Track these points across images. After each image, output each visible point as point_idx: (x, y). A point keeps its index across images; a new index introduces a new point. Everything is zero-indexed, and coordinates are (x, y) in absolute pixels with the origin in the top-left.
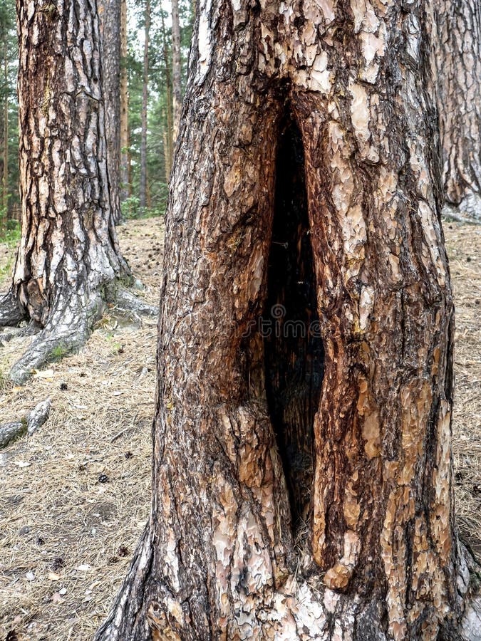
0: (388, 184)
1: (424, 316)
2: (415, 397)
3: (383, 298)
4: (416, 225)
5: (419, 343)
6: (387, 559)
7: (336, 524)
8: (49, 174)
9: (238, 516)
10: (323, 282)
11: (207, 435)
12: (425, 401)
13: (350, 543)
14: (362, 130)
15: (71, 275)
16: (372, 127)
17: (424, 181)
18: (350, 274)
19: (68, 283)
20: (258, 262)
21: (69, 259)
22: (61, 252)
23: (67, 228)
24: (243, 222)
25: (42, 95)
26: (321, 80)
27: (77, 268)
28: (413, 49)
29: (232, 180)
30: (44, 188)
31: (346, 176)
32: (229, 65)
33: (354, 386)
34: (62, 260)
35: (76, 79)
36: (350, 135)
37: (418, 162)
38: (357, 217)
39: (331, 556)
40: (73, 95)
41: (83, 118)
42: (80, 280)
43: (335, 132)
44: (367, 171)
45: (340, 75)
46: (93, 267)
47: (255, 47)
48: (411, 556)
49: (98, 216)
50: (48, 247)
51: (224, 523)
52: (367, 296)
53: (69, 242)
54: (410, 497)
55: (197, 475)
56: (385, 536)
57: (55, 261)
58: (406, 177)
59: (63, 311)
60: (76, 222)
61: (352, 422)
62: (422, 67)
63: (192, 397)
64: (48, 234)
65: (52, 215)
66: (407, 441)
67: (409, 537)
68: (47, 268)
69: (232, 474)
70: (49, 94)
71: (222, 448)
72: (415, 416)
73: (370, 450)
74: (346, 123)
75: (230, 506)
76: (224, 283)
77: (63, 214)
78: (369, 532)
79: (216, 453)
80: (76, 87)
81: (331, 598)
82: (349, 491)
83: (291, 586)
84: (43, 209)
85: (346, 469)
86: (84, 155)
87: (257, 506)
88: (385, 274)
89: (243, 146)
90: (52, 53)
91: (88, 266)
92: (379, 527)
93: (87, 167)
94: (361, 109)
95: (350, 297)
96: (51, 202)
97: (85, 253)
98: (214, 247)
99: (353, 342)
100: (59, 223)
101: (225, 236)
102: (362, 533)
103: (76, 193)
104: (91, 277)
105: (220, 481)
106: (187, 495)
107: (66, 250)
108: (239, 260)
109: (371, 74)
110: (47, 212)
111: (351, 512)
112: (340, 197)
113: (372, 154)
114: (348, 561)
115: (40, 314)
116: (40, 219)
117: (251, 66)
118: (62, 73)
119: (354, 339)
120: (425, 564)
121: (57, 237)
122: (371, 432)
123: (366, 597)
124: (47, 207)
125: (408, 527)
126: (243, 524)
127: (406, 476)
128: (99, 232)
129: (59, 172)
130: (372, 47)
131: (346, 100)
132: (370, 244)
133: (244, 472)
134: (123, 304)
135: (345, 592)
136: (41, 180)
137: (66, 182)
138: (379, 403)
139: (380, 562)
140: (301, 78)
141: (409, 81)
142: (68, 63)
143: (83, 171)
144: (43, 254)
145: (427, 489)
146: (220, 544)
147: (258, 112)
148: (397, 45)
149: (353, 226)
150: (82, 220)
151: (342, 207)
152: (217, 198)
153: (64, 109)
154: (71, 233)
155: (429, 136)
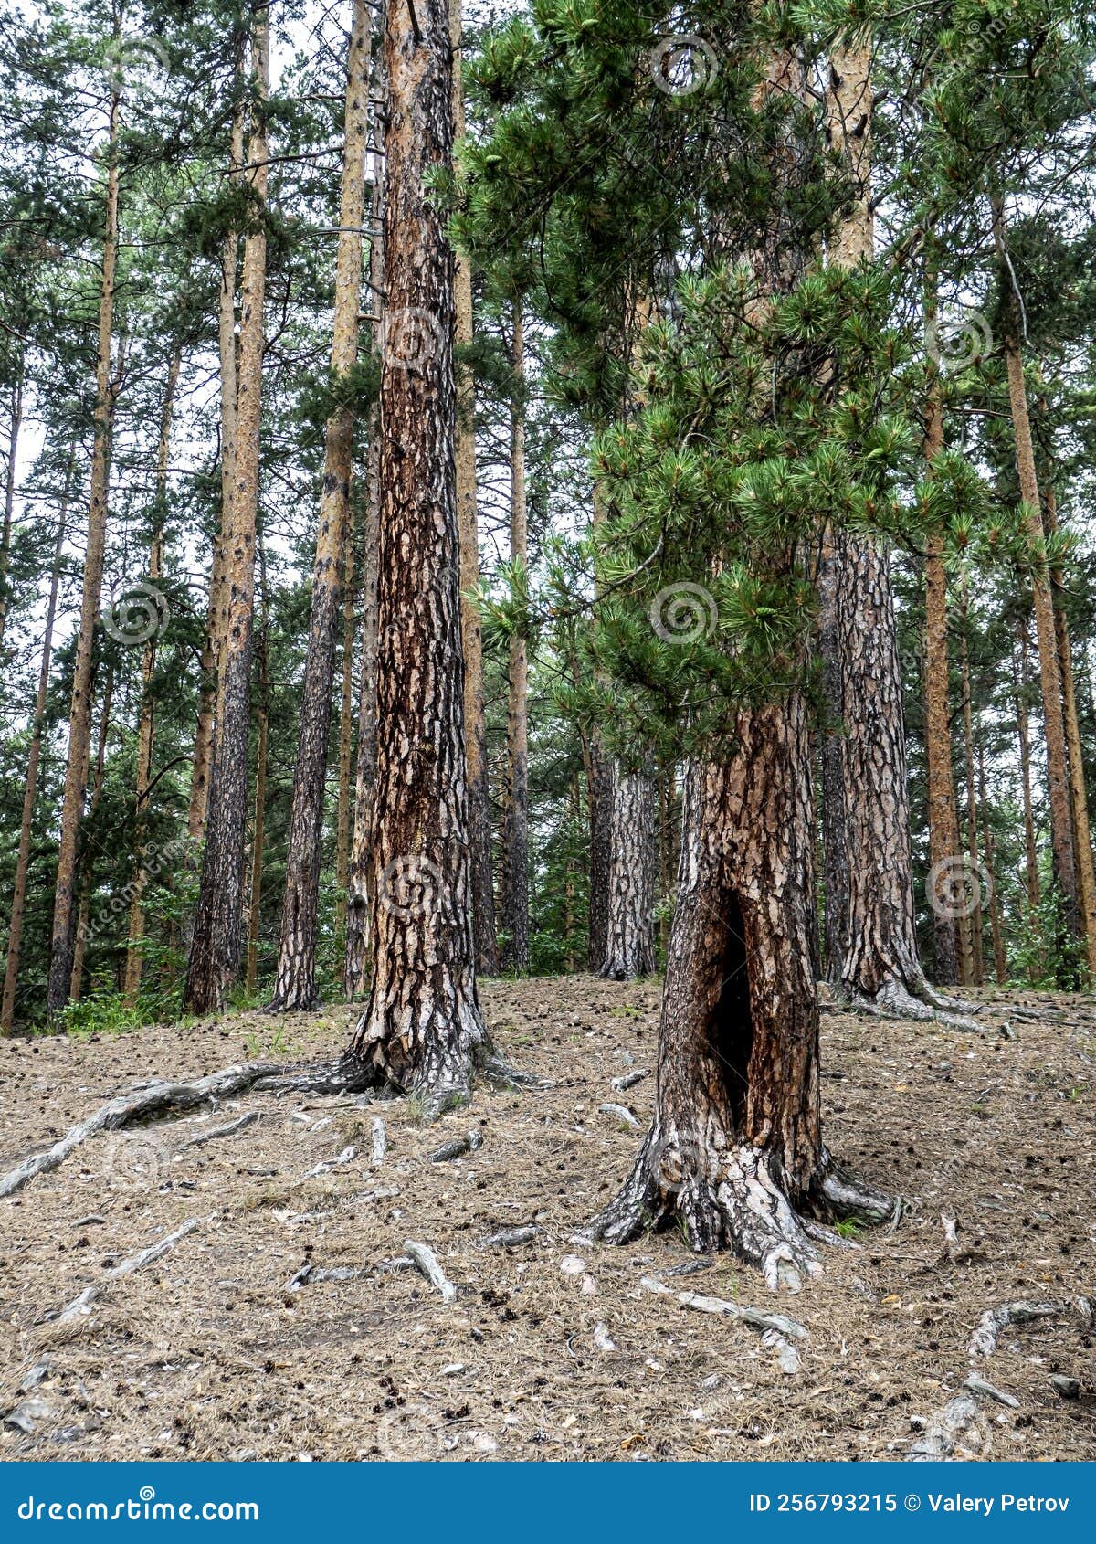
0: (787, 947)
1: (804, 1012)
2: (799, 1051)
3: (784, 1002)
4: (800, 967)
5: (801, 1025)
6: (784, 1132)
7: (759, 1115)
8: (419, 922)
9: (708, 1113)
10: (754, 993)
11: (693, 1070)
12: (804, 1055)
13: (766, 1124)
14: (774, 919)
15: (443, 1033)
16: (780, 918)
17: (804, 946)
18: (768, 989)
19: (439, 1042)
20: (719, 985)
21: (440, 1017)
22: (430, 1008)
23: (437, 983)
24: (713, 962)
25: (413, 838)
26: (754, 893)
27: (448, 1026)
28: (799, 880)
29: (708, 940)
30: (412, 938)
31: (766, 942)
32: (708, 882)
33: (769, 1043)
34: (432, 1017)
35: (449, 823)
36: (769, 921)
37: (801, 936)
38: (772, 962)
39: (756, 1131)
40: (446, 840)
41: (454, 866)
42: (452, 1039)
43: (761, 920)
44: (777, 940)
45: (764, 892)
46: (464, 1026)
47: (721, 873)
48: (796, 1133)
49: (466, 972)
50: (415, 1003)
51: (702, 1115)
52: (776, 999)
53: (439, 1000)
54: (796, 1102)
55: (688, 1090)
56: (784, 1121)
57: (424, 1017)
58: (796, 943)
59: (439, 1069)
60: (446, 977)
61: (769, 1063)
62: (804, 889)
63: (686, 1049)
64: (415, 988)
65: (421, 968)
66: (795, 1073)
67: (795, 1124)
68: (414, 1025)
69: (706, 1092)
70: (421, 838)
71: (700, 1076)
72: (799, 1062)
73: (777, 1077)
74: (766, 915)
75: (704, 1107)
76: (703, 994)
77: (433, 968)
78: (775, 1119)
79: (697, 1079)
80: (450, 831)
81: (757, 1151)
82: (766, 1098)
83: (735, 1148)
84: (411, 961)
85: (764, 1088)
86: (454, 904)
87: (717, 1110)
88: (785, 990)
89: (714, 923)
90: (427, 794)
91: (458, 1025)
92: (781, 1117)
93: (457, 919)
94: (774, 909)
95: (768, 1000)
96: (420, 954)
97: (455, 1011)
98: (698, 974)
99: (769, 1022)
100: (428, 978)
101: (704, 968)
102: (772, 1120)
103: (446, 945)
104: (462, 1037)
105: (700, 1094)
106: (682, 1101)
107: (435, 1007)
108: (710, 982)
109: (779, 893)
110: (416, 965)
111: (767, 1108)
112: (763, 951)
113: (779, 931)
114: (765, 1131)
115: (401, 1076)
116: (406, 971)
117: (719, 883)
118: (437, 816)
119: (771, 1019)
120: (802, 1139)
121: (425, 992)
122: (777, 1067)
123: (774, 1151)
124: (416, 959)
125: (795, 1117)
126: (711, 1118)
127: (794, 1091)
128: (466, 990)
129: (431, 922)
130: (780, 880)
131: (767, 905)
132: (779, 975)
133: (711, 1091)
134: (494, 1069)
135: (764, 1148)
136: (409, 930)
137: (437, 934)
138: (782, 1053)
139: (781, 1134)
140: (744, 891)
141: (798, 897)
142: (443, 807)
143: (454, 923)
144: (409, 1010)
145: (805, 1102)
146: (701, 1126)
147: (721, 908)
148: (792, 878)
149: (770, 966)
150: (451, 976)
151: (764, 956)
152: (701, 947)
153: (437, 855)
154: (441, 988)
155: (807, 924)
